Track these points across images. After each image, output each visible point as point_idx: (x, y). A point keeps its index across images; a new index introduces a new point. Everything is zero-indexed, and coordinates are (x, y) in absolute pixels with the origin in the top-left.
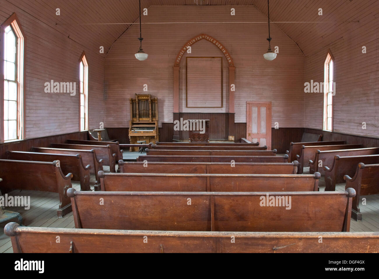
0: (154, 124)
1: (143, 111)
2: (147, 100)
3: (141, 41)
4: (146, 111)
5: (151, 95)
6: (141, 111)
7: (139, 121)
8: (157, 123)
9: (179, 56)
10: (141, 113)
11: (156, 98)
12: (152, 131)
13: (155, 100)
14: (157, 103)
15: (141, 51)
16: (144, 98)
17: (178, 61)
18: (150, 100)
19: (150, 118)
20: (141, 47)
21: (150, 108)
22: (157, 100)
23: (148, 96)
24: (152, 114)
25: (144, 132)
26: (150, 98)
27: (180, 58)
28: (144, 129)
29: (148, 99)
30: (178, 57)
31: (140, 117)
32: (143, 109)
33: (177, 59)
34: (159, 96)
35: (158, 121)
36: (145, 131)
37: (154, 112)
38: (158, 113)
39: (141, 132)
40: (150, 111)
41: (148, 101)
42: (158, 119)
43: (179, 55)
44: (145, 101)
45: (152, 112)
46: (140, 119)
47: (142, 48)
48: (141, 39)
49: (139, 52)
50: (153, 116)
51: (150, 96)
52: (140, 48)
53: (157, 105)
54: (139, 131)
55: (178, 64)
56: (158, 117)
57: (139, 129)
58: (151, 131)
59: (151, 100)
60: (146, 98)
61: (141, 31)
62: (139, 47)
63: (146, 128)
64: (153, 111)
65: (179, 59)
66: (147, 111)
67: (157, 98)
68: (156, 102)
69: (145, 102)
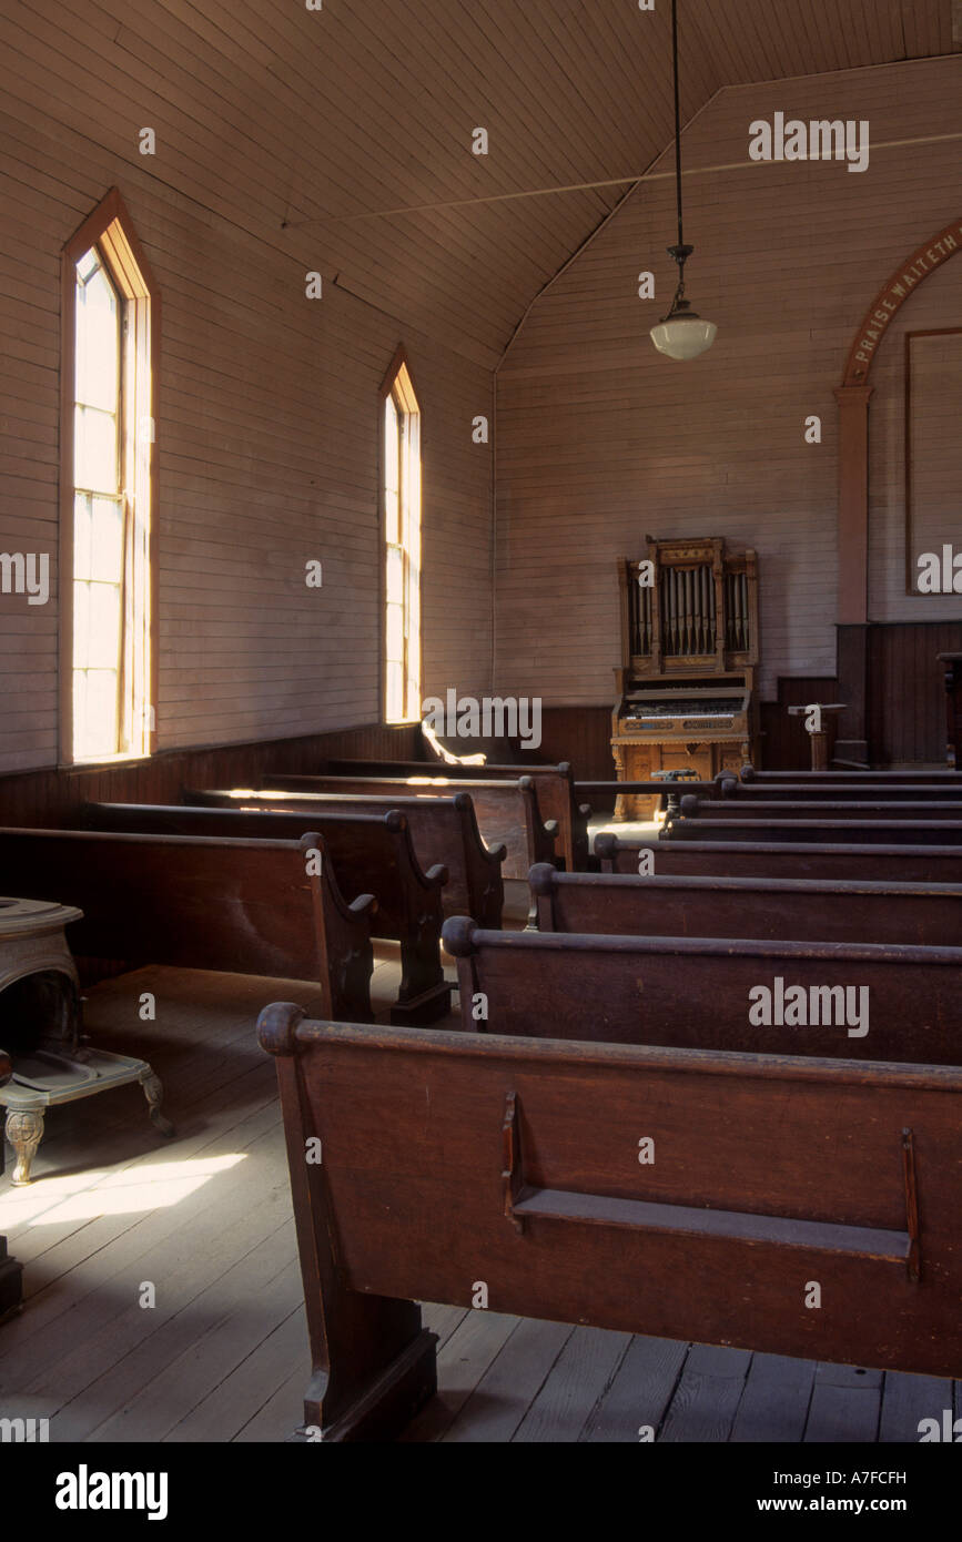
0: (740, 682)
1: (681, 621)
2: (705, 565)
3: (681, 264)
4: (698, 619)
5: (723, 539)
6: (673, 622)
7: (663, 672)
8: (757, 679)
9: (870, 333)
10: (673, 630)
11: (749, 552)
12: (729, 721)
13: (742, 563)
14: (753, 579)
15: (681, 311)
16: (691, 554)
17: (861, 357)
18: (717, 566)
19: (720, 653)
20: (680, 291)
21: (719, 603)
22: (756, 562)
23: (711, 547)
24: (729, 633)
25: (686, 724)
26: (717, 553)
27: (871, 340)
28: (689, 711)
29: (712, 563)
30: (861, 335)
31: (668, 648)
32: (681, 613)
33: (856, 347)
34: (765, 543)
35: (757, 669)
36: (696, 721)
37: (738, 622)
38: (759, 627)
39: (670, 724)
40: (720, 618)
41: (707, 569)
42: (760, 659)
43: (865, 325)
44: (692, 572)
45: (730, 622)
46: (670, 661)
47: (687, 296)
48: (683, 252)
49: (671, 317)
50: (735, 643)
51: (718, 546)
52: (677, 296)
53: (752, 586)
54: (662, 722)
55: (862, 373)
56: (760, 652)
57: (662, 712)
58: (721, 721)
59: (726, 565)
60: (701, 553)
61: (680, 214)
62: (673, 295)
63: (697, 706)
64: (734, 619)
65: (868, 346)
66: (705, 622)
67: (756, 554)
68: (750, 572)
69: (696, 573)
